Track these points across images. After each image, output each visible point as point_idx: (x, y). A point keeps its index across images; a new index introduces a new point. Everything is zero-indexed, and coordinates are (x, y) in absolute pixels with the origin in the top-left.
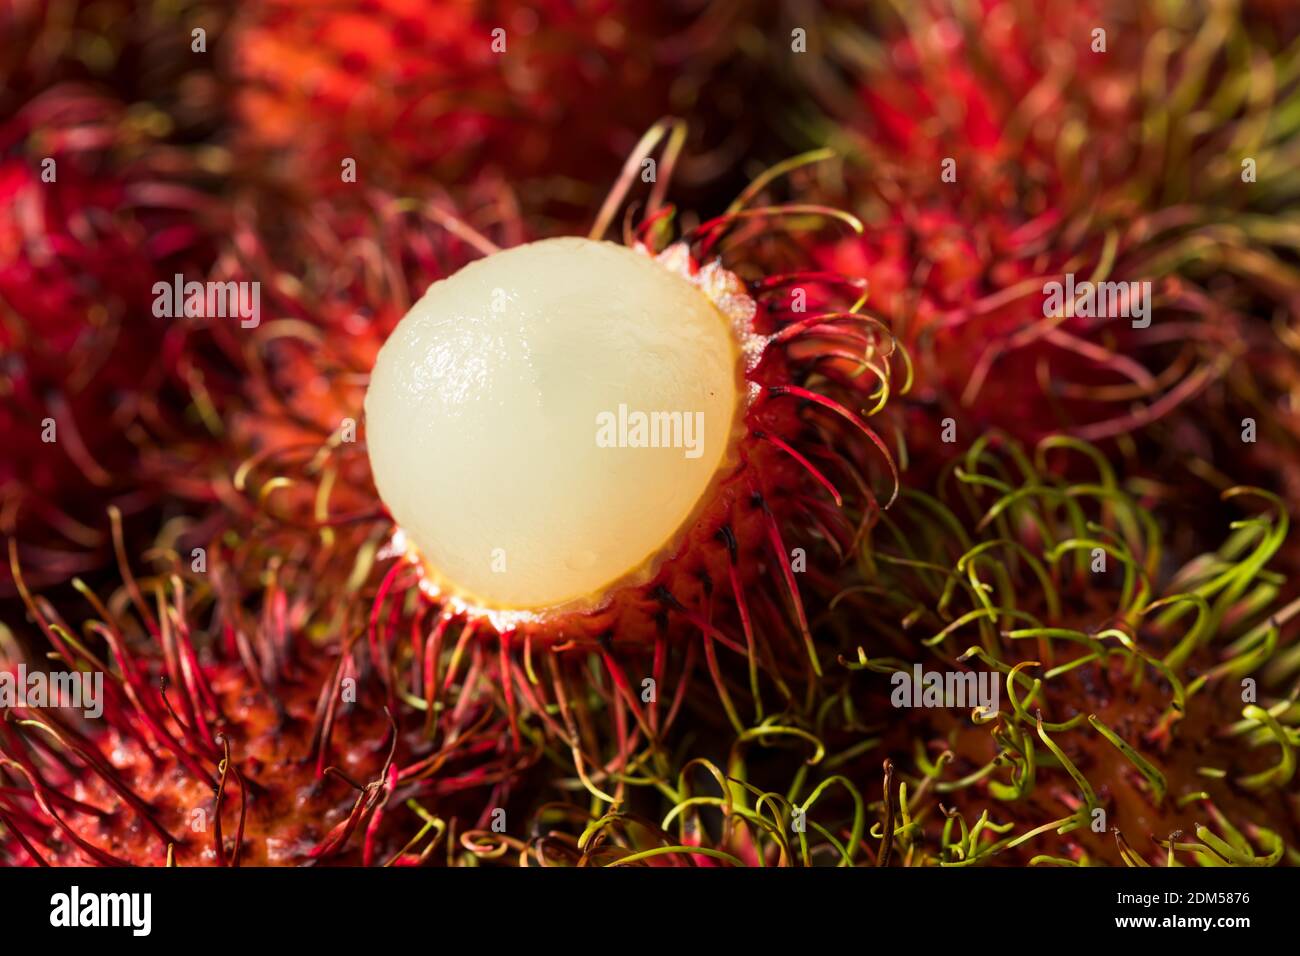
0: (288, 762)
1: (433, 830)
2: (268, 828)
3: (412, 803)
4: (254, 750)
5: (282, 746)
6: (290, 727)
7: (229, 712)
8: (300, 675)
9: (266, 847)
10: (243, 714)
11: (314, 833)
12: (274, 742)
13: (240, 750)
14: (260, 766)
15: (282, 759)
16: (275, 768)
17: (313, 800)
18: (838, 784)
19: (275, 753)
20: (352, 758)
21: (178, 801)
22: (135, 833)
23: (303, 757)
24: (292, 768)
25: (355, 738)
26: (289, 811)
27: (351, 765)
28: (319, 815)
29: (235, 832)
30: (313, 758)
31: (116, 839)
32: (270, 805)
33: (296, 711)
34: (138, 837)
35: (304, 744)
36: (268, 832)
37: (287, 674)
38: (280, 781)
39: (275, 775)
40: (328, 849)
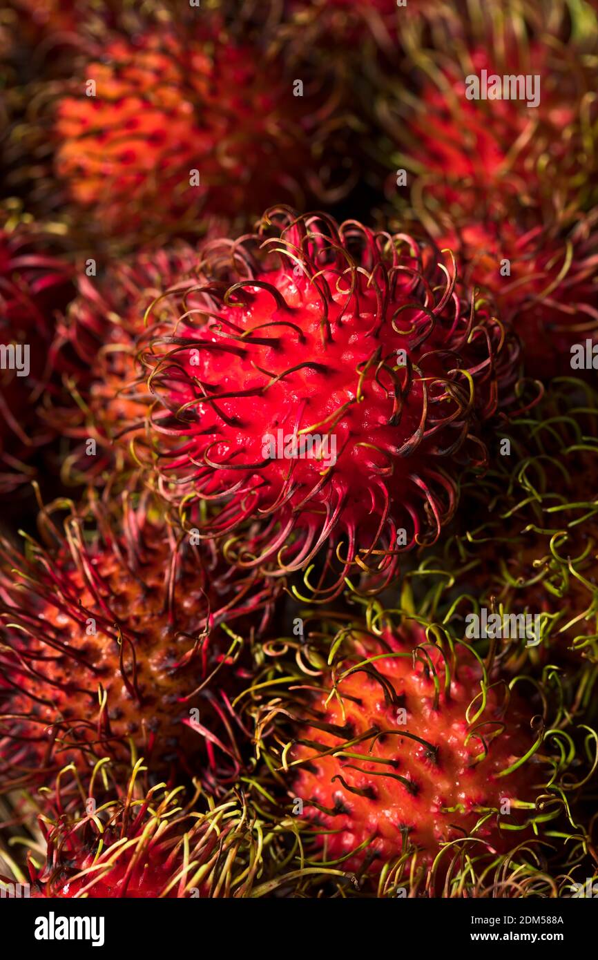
0: (153, 615)
1: (238, 643)
2: (148, 652)
3: (223, 626)
4: (134, 610)
5: (148, 605)
6: (151, 593)
7: (114, 589)
8: (150, 557)
9: (148, 665)
10: (123, 588)
11: (173, 653)
12: (143, 604)
13: (125, 611)
14: (137, 619)
15: (149, 612)
16: (146, 619)
17: (170, 633)
18: (464, 598)
19: (145, 609)
20: (187, 604)
21: (97, 645)
22: (77, 667)
23: (160, 612)
24: (155, 618)
25: (186, 593)
26: (158, 641)
27: (187, 609)
28: (174, 641)
29: (131, 659)
30: (166, 610)
31: (68, 670)
32: (147, 641)
33: (150, 582)
34: (79, 668)
35: (159, 601)
36: (148, 655)
37: (142, 559)
38: (150, 626)
39: (147, 623)
40: (183, 665)
